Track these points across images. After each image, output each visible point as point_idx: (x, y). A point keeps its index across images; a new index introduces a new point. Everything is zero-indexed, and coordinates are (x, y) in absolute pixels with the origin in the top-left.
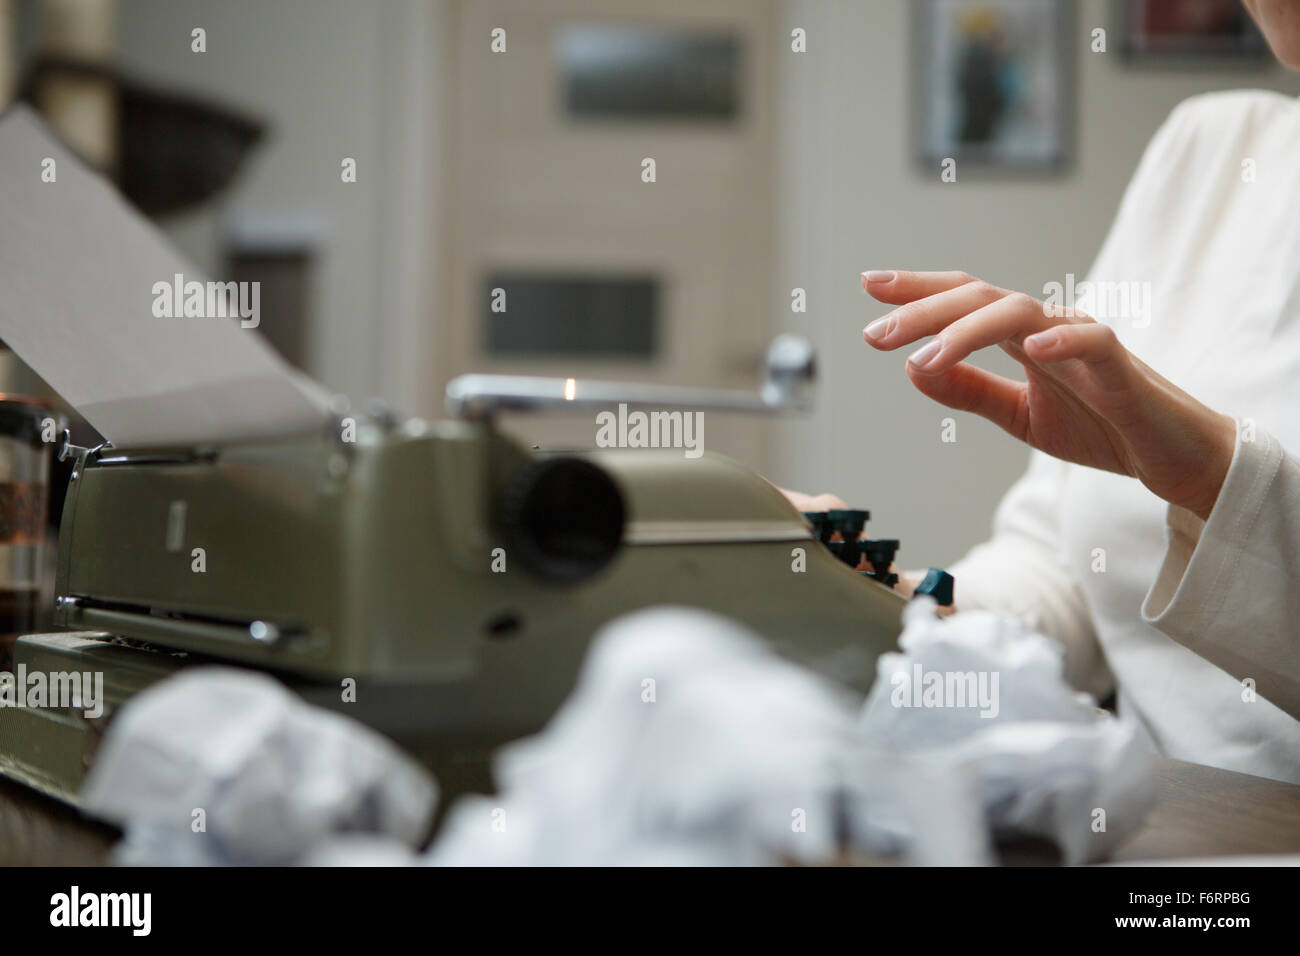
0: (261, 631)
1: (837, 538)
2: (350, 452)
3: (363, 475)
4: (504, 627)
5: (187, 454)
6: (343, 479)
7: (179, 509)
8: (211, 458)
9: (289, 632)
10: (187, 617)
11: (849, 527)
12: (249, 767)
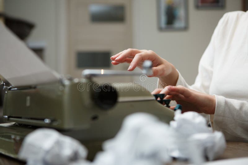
0: (47, 121)
1: (159, 99)
2: (64, 85)
3: (67, 90)
4: (95, 118)
5: (30, 87)
6: (63, 91)
7: (28, 98)
8: (35, 88)
9: (53, 121)
10: (32, 119)
11: (161, 97)
12: (52, 148)
